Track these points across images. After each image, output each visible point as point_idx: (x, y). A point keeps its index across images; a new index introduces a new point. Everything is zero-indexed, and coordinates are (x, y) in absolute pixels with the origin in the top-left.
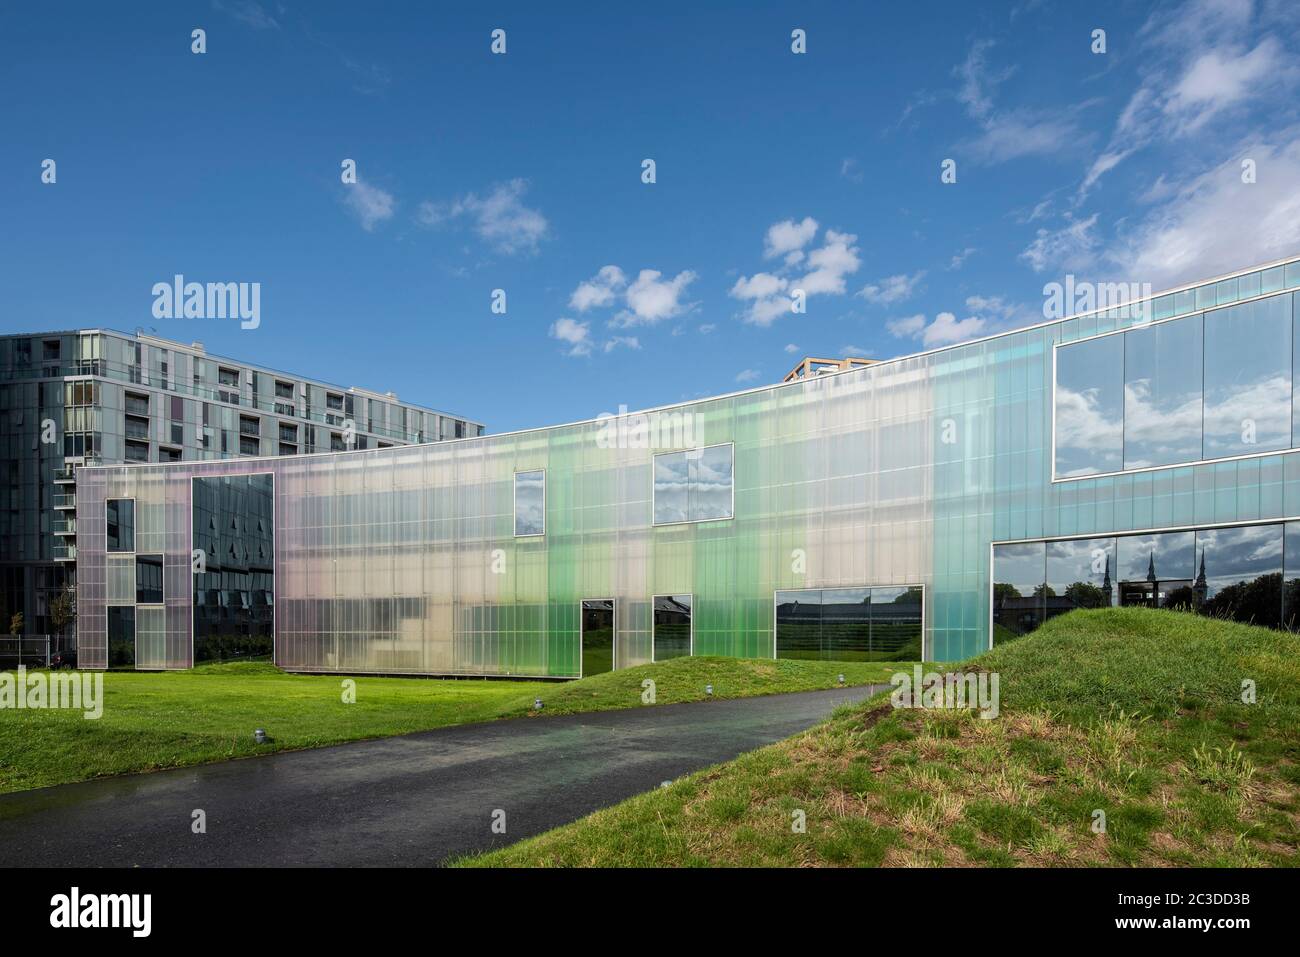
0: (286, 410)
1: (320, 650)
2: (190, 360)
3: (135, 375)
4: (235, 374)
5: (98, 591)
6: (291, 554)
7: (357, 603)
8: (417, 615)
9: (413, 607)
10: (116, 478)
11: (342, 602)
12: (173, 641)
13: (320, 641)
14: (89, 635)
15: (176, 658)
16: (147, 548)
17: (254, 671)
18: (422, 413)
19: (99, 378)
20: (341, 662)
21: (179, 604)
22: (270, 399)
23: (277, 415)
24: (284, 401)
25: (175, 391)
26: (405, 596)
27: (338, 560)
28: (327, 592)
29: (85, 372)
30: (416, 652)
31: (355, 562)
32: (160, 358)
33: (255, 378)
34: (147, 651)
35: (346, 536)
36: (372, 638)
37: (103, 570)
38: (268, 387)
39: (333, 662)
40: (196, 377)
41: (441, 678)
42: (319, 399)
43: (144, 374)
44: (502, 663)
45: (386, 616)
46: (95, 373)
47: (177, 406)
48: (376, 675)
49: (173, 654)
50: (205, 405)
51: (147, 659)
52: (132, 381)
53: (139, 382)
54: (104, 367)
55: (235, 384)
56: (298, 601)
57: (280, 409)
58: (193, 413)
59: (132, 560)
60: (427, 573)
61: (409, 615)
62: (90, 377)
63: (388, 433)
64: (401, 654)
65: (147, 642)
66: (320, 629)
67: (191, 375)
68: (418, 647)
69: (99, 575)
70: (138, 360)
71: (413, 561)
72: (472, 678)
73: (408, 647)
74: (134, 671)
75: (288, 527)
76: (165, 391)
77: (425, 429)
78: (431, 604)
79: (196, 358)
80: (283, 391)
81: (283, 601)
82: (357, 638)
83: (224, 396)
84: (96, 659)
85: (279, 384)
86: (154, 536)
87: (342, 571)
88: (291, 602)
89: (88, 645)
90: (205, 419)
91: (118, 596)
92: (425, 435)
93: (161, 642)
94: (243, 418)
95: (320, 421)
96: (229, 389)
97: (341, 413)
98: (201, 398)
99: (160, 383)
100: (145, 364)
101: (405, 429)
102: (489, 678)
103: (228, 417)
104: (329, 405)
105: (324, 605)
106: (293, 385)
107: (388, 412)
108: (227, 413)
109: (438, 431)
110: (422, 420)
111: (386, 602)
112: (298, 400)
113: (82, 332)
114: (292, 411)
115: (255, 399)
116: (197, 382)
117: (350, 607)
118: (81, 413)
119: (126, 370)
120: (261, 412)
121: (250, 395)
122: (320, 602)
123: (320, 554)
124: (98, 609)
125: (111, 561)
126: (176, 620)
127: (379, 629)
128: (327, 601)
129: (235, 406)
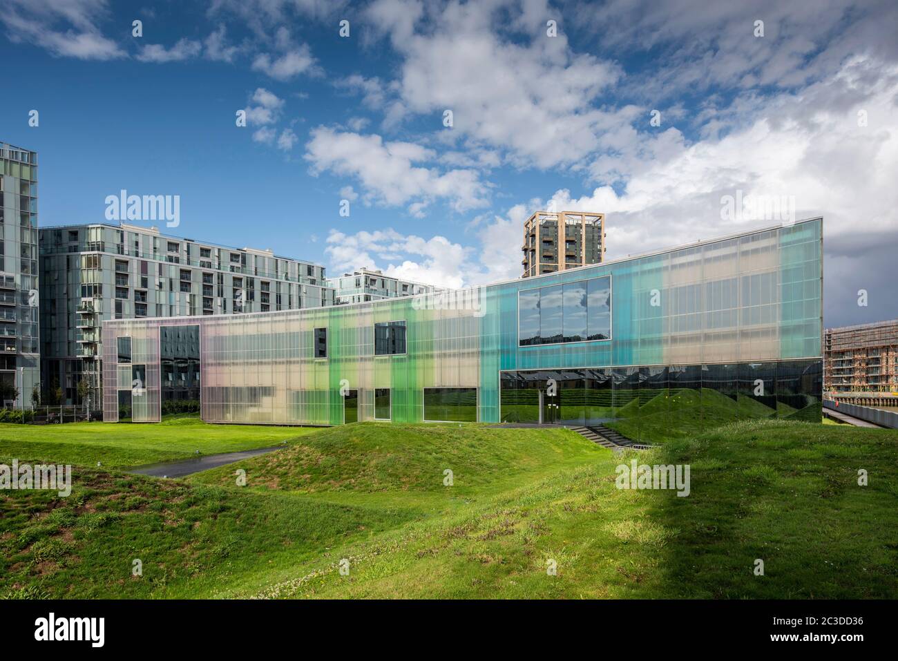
0: (206, 265)
1: (223, 413)
2: (151, 239)
3: (120, 250)
4: (177, 245)
5: (114, 383)
6: (208, 364)
7: (241, 388)
8: (269, 395)
9: (267, 391)
10: (121, 326)
11: (234, 388)
12: (151, 407)
13: (223, 407)
14: (109, 404)
15: (152, 416)
16: (137, 361)
17: (191, 423)
18: (287, 262)
19: (101, 253)
20: (233, 418)
21: (154, 389)
22: (197, 258)
23: (202, 268)
24: (205, 259)
25: (143, 257)
26: (264, 386)
27: (232, 368)
28: (226, 384)
29: (93, 250)
30: (269, 413)
31: (239, 369)
32: (134, 238)
33: (188, 247)
34: (138, 411)
35: (235, 357)
36: (248, 406)
37: (116, 372)
38: (196, 252)
39: (229, 417)
40: (155, 248)
41: (281, 426)
42: (226, 257)
43: (126, 249)
44: (309, 418)
45: (255, 395)
46: (98, 250)
47: (144, 266)
48: (250, 425)
49: (151, 413)
50: (160, 265)
51: (138, 416)
52: (119, 253)
53: (123, 253)
54: (103, 246)
55: (177, 250)
56: (212, 388)
57: (203, 264)
58: (153, 270)
59: (130, 367)
60: (274, 374)
61: (265, 395)
62: (96, 252)
63: (267, 275)
64: (263, 414)
65: (138, 408)
66: (223, 401)
67: (152, 247)
68: (270, 410)
69: (113, 374)
70: (122, 241)
71: (267, 368)
72: (295, 426)
73: (265, 410)
74: (132, 423)
75: (207, 351)
76: (137, 258)
77: (289, 271)
78: (276, 390)
79: (155, 238)
80: (204, 253)
81: (205, 387)
82: (241, 406)
83: (170, 259)
84: (113, 417)
85: (202, 250)
86: (141, 355)
87: (233, 373)
88: (209, 388)
89: (109, 409)
90: (160, 273)
91: (123, 385)
92: (289, 275)
93: (145, 408)
94: (182, 271)
95: (226, 271)
96: (174, 254)
97: (239, 265)
98: (157, 261)
99: (135, 254)
100: (126, 243)
101: (277, 272)
102: (303, 426)
103: (173, 271)
104: (232, 260)
105: (225, 390)
106: (210, 250)
107: (266, 263)
108: (173, 268)
109: (297, 272)
110: (287, 266)
111: (255, 388)
112: (213, 258)
113: (90, 226)
114: (209, 265)
115: (188, 259)
116: (155, 251)
117: (237, 390)
118: (91, 273)
119: (116, 247)
120: (192, 267)
121: (185, 258)
122: (223, 388)
123: (223, 364)
124: (113, 392)
125: (119, 367)
126: (152, 398)
127: (251, 402)
128: (227, 388)
129: (178, 264)
